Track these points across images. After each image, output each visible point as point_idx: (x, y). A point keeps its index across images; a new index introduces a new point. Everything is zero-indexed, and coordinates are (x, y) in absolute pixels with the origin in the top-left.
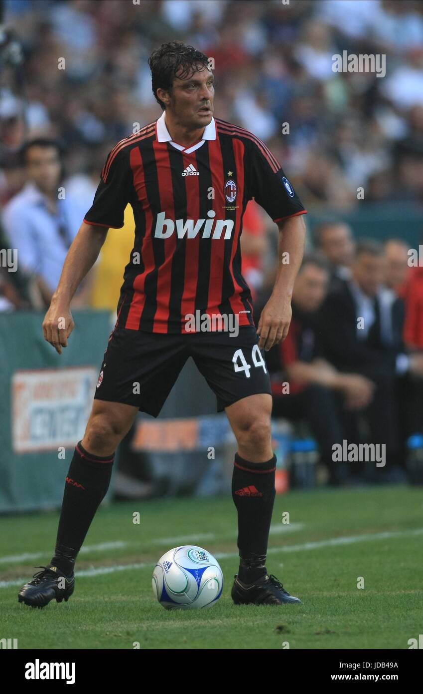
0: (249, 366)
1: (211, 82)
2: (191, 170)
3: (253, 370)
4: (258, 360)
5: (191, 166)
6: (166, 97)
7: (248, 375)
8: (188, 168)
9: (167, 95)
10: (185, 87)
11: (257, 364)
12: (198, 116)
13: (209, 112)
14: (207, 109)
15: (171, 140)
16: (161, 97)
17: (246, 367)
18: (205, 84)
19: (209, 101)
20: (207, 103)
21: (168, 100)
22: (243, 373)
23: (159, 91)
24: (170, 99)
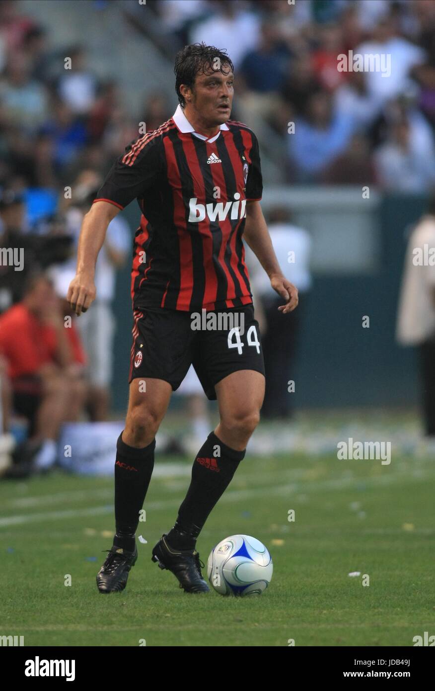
0: (243, 345)
1: (232, 82)
2: (213, 159)
3: (246, 348)
4: (253, 340)
5: (213, 154)
6: (188, 94)
7: (240, 352)
8: (211, 157)
9: (189, 92)
10: (207, 84)
11: (250, 343)
12: (217, 112)
13: (228, 110)
14: (226, 107)
15: (194, 130)
16: (183, 93)
17: (239, 345)
18: (225, 83)
19: (228, 99)
20: (226, 101)
21: (189, 96)
22: (236, 349)
23: (182, 87)
24: (192, 95)
